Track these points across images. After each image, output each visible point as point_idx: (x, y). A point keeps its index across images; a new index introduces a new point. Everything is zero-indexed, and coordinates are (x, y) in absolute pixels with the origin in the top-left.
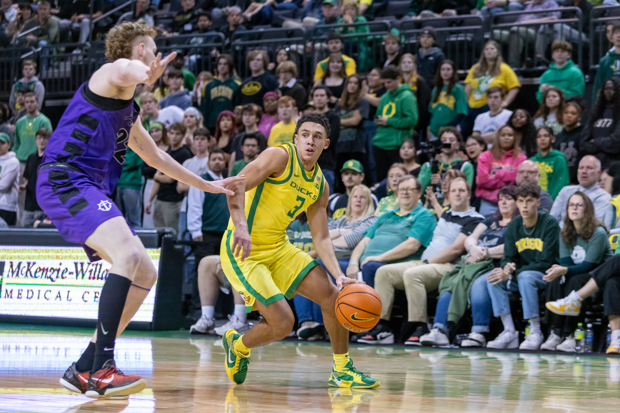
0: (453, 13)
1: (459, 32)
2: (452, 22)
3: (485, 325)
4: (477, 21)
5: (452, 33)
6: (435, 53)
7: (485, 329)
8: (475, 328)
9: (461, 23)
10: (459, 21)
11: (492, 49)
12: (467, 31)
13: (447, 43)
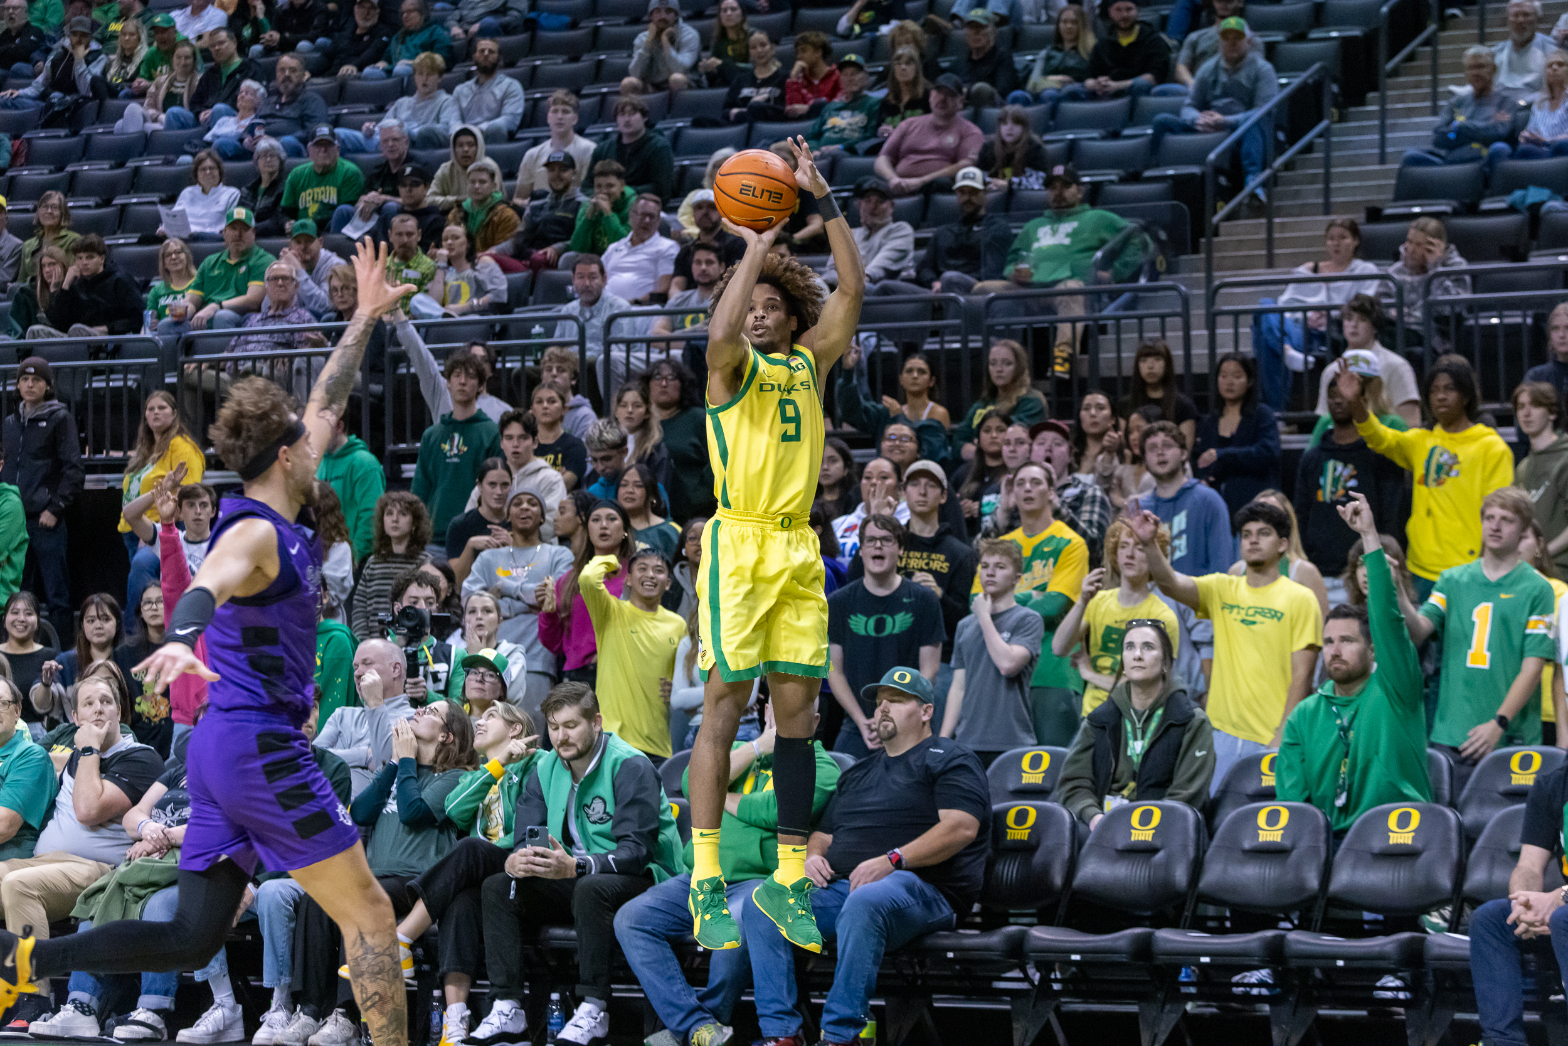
0: (99, 334)
1: (112, 370)
2: (96, 350)
3: (166, 993)
4: (148, 347)
5: (96, 372)
6: (53, 413)
7: (167, 1002)
8: (145, 1000)
9: (116, 351)
10: (110, 347)
11: (161, 408)
12: (126, 369)
13: (85, 392)
